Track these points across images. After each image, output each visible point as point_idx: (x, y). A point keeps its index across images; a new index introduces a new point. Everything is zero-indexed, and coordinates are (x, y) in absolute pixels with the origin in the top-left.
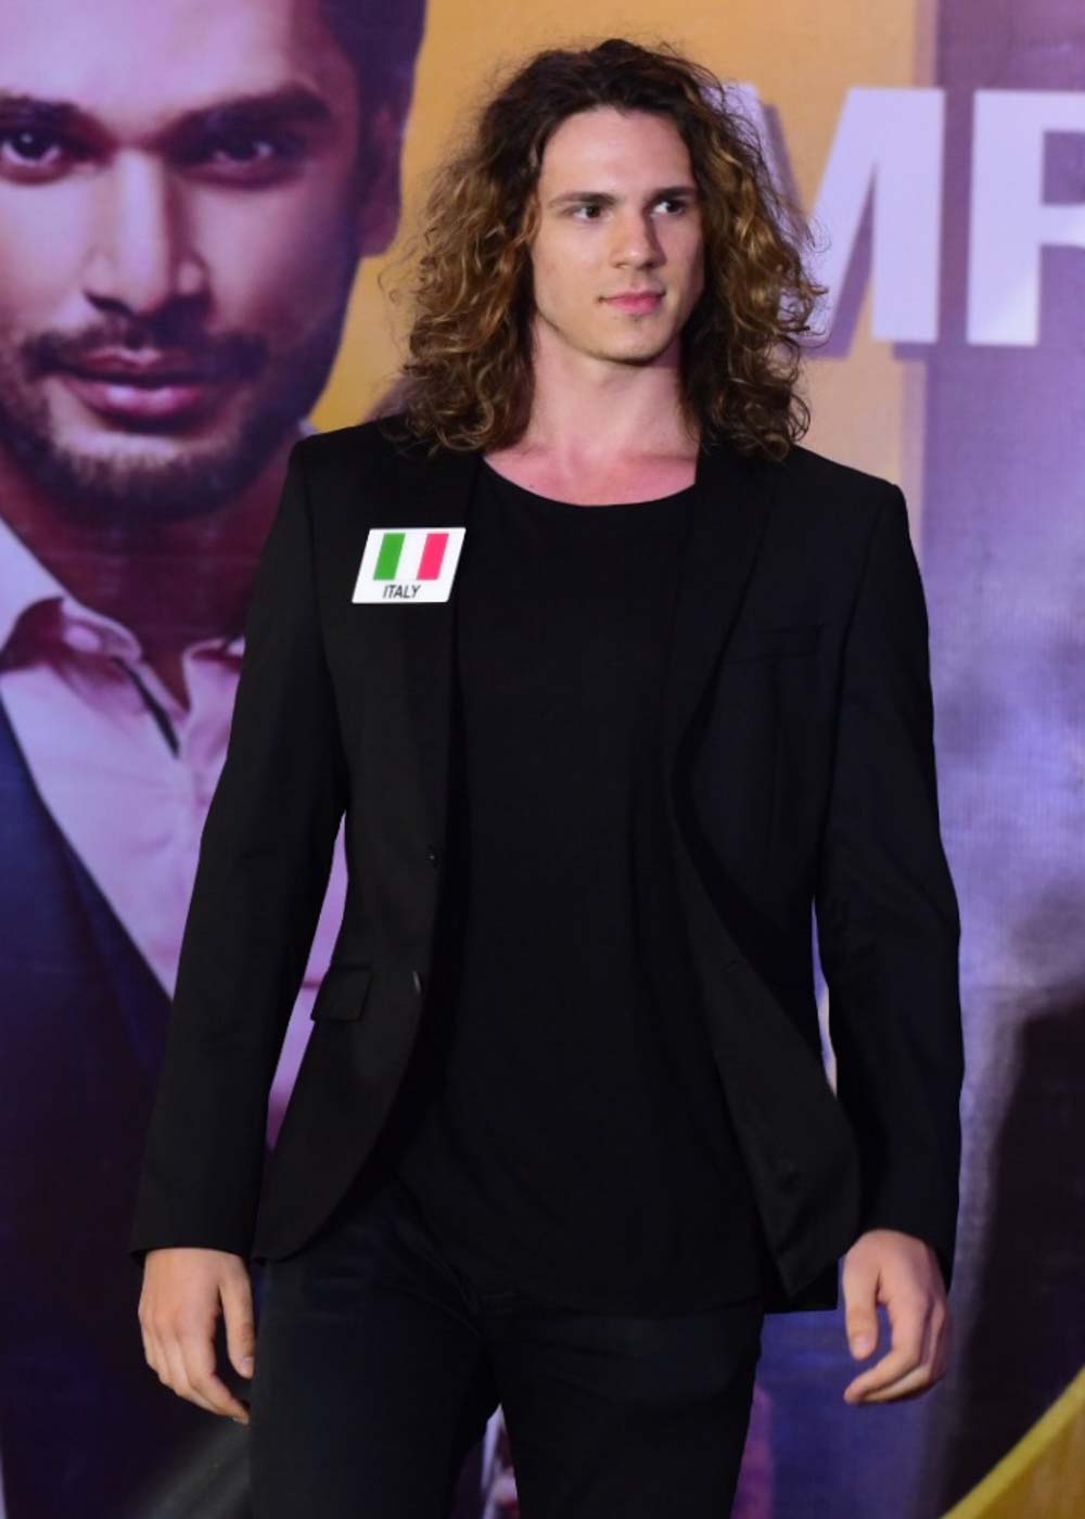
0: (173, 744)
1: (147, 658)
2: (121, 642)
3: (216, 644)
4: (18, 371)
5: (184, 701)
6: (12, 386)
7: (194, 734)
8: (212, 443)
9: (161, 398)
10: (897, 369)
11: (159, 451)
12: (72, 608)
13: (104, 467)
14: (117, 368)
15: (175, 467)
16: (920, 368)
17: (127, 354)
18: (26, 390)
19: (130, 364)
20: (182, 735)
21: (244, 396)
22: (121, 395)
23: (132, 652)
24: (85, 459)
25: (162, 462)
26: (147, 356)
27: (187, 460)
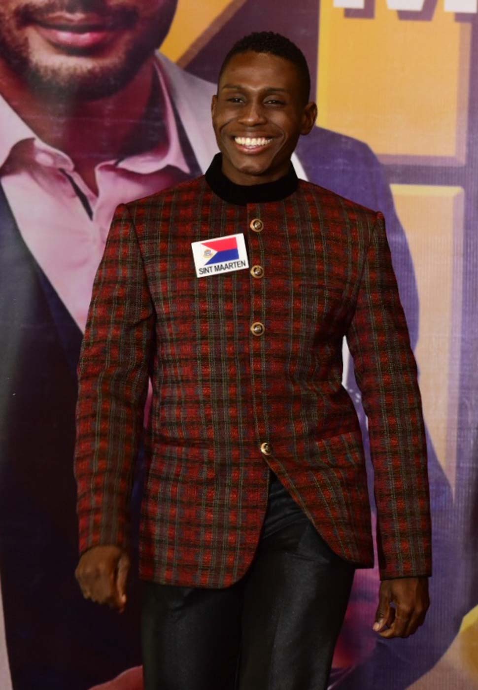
0: (90, 213)
1: (76, 169)
2: (64, 161)
3: (112, 162)
4: (13, 23)
5: (96, 192)
6: (9, 31)
7: (100, 208)
8: (110, 61)
9: (85, 38)
10: (457, 26)
11: (84, 64)
12: (39, 143)
13: (55, 72)
14: (63, 22)
15: (91, 72)
16: (468, 26)
17: (68, 16)
18: (16, 33)
19: (71, 21)
20: (94, 209)
21: (127, 37)
22: (64, 36)
23: (69, 167)
24: (46, 67)
25: (85, 70)
26: (78, 16)
27: (97, 70)
